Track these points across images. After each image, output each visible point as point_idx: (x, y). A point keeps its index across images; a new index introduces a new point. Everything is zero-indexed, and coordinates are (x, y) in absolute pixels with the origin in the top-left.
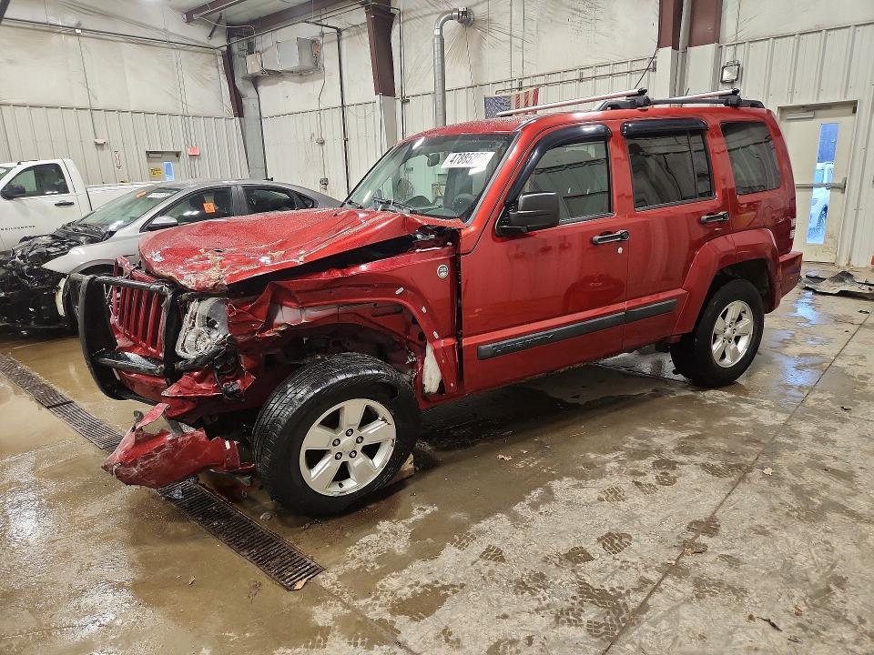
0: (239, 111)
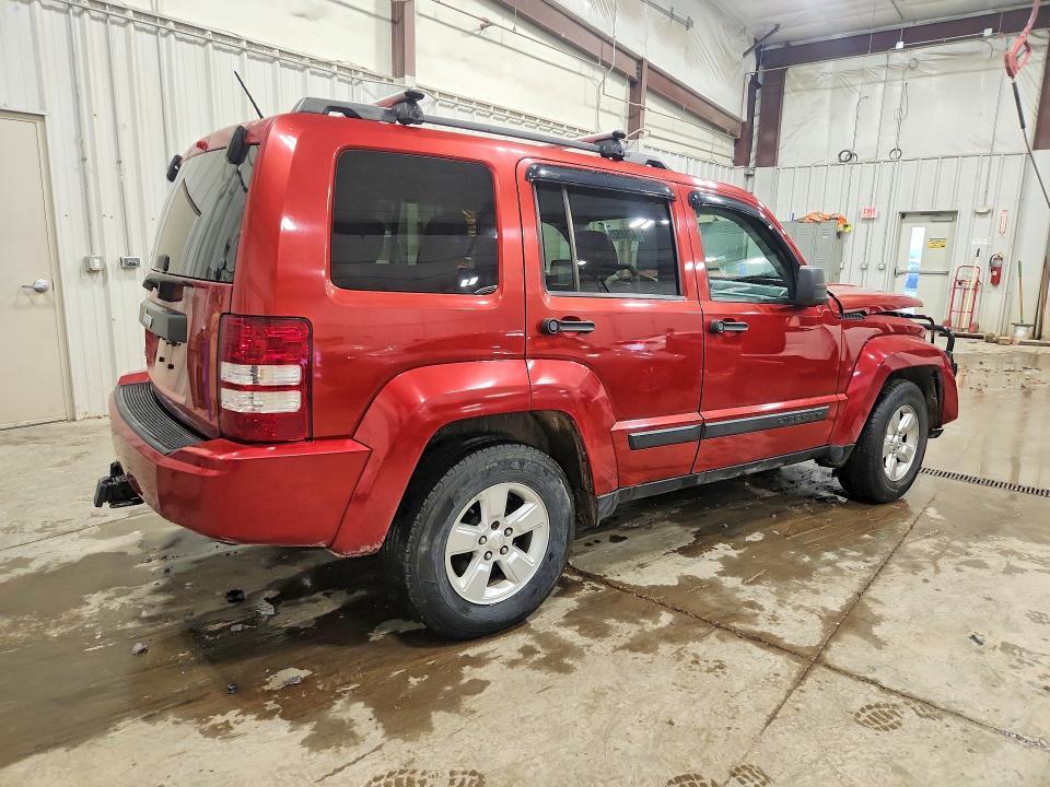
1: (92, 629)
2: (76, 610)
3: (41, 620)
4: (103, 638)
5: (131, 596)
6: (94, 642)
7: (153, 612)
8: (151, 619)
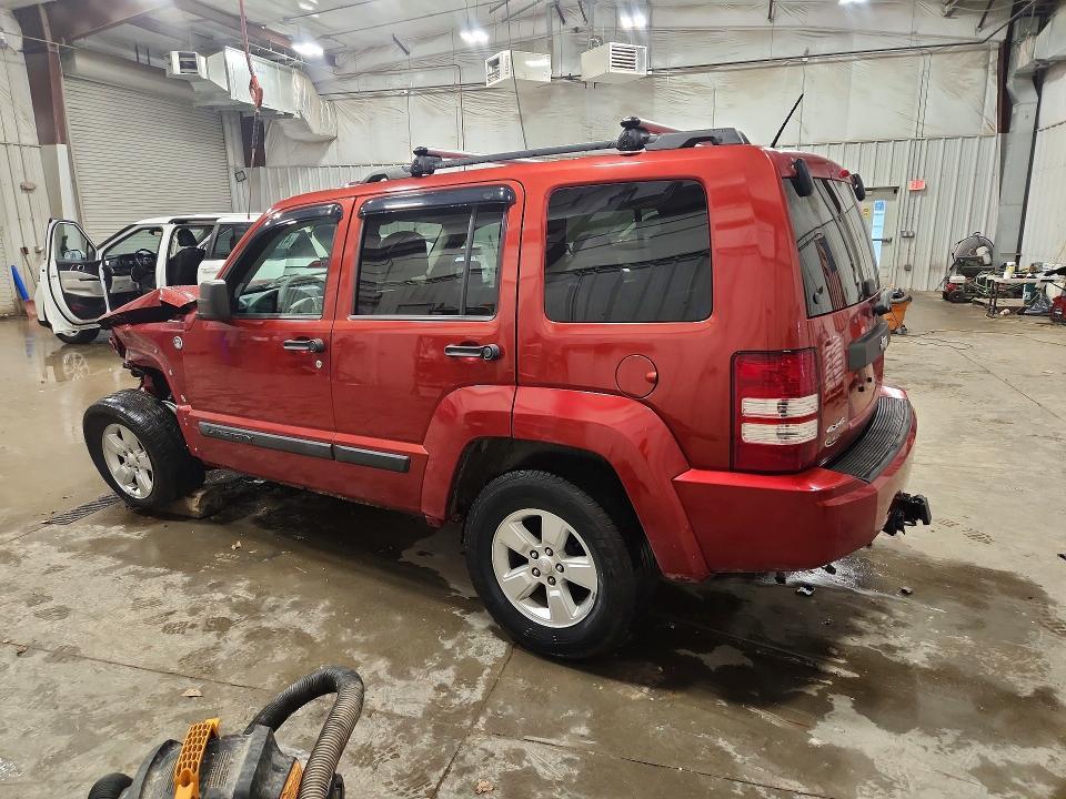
0: (1005, 124)
1: (932, 626)
2: (941, 653)
3: (977, 660)
4: (929, 615)
5: (885, 641)
6: (937, 615)
7: (876, 614)
8: (882, 609)
